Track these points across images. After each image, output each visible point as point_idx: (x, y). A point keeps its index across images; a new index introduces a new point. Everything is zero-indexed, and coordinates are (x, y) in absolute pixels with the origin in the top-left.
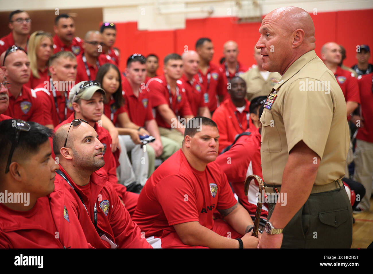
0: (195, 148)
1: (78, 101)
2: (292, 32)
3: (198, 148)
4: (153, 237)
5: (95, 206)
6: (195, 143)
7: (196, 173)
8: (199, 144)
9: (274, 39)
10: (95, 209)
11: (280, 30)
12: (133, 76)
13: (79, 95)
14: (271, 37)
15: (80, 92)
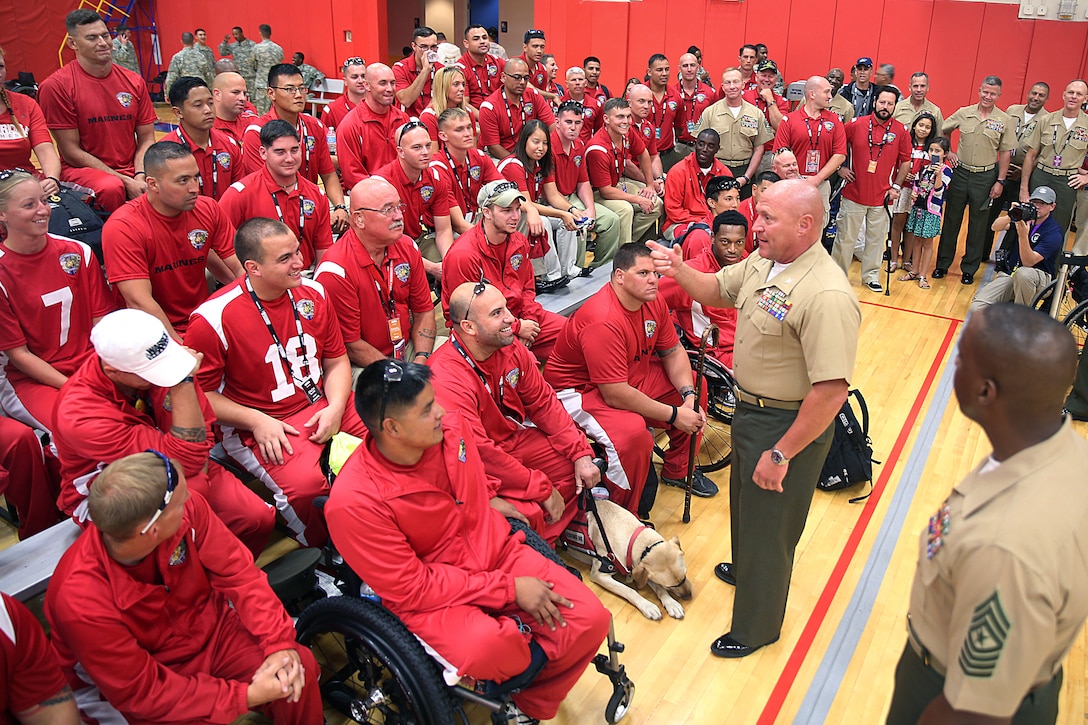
0: (629, 285)
1: (490, 206)
2: (799, 217)
3: (635, 285)
4: (573, 390)
5: (501, 379)
6: (630, 279)
7: (629, 314)
8: (634, 280)
9: (775, 225)
10: (501, 383)
11: (785, 215)
12: (564, 129)
13: (493, 199)
14: (772, 222)
15: (493, 196)
